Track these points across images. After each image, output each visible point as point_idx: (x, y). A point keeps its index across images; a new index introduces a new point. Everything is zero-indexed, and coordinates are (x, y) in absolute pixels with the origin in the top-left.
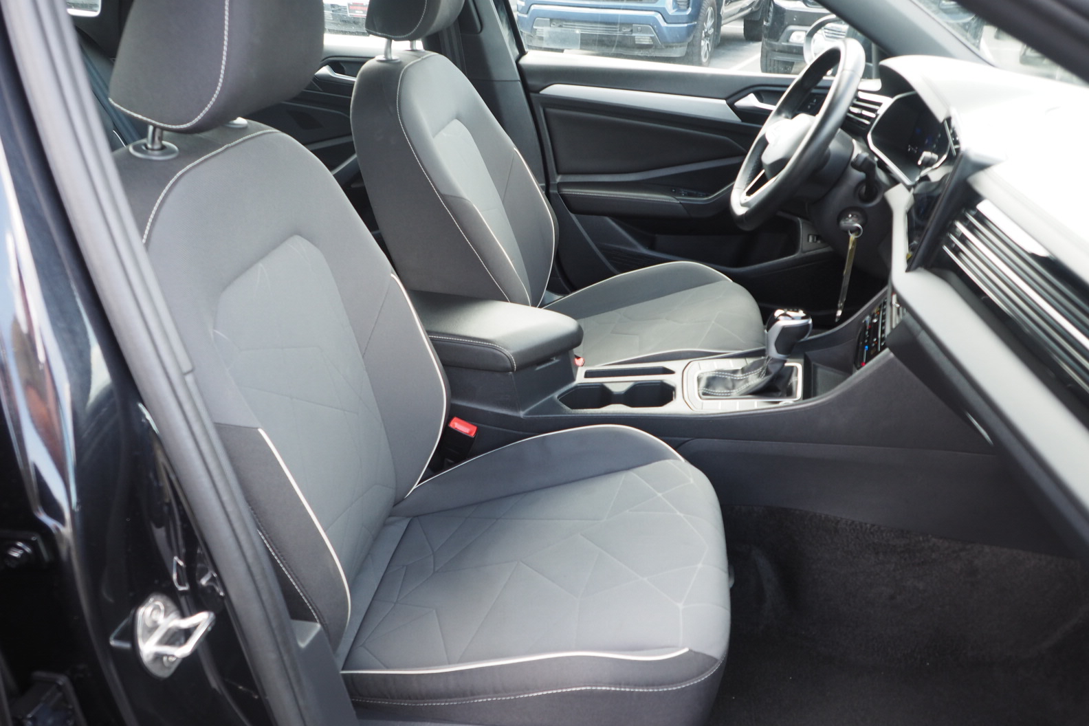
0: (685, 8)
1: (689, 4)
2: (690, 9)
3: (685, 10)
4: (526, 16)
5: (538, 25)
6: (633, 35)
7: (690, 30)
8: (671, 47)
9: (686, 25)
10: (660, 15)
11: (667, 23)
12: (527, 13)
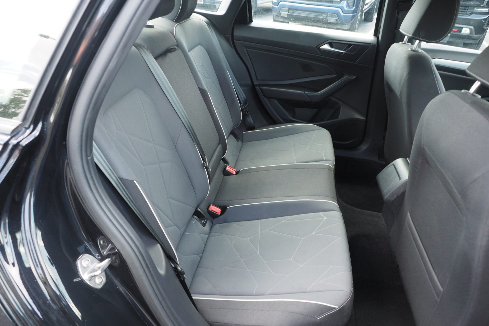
0: (352, 7)
1: (354, 5)
2: (354, 8)
3: (352, 8)
4: (276, 7)
5: (281, 11)
6: (328, 18)
7: (353, 17)
8: (344, 24)
9: (351, 15)
10: (340, 9)
11: (344, 13)
12: (278, 5)
